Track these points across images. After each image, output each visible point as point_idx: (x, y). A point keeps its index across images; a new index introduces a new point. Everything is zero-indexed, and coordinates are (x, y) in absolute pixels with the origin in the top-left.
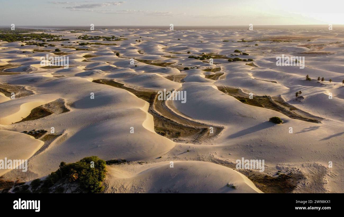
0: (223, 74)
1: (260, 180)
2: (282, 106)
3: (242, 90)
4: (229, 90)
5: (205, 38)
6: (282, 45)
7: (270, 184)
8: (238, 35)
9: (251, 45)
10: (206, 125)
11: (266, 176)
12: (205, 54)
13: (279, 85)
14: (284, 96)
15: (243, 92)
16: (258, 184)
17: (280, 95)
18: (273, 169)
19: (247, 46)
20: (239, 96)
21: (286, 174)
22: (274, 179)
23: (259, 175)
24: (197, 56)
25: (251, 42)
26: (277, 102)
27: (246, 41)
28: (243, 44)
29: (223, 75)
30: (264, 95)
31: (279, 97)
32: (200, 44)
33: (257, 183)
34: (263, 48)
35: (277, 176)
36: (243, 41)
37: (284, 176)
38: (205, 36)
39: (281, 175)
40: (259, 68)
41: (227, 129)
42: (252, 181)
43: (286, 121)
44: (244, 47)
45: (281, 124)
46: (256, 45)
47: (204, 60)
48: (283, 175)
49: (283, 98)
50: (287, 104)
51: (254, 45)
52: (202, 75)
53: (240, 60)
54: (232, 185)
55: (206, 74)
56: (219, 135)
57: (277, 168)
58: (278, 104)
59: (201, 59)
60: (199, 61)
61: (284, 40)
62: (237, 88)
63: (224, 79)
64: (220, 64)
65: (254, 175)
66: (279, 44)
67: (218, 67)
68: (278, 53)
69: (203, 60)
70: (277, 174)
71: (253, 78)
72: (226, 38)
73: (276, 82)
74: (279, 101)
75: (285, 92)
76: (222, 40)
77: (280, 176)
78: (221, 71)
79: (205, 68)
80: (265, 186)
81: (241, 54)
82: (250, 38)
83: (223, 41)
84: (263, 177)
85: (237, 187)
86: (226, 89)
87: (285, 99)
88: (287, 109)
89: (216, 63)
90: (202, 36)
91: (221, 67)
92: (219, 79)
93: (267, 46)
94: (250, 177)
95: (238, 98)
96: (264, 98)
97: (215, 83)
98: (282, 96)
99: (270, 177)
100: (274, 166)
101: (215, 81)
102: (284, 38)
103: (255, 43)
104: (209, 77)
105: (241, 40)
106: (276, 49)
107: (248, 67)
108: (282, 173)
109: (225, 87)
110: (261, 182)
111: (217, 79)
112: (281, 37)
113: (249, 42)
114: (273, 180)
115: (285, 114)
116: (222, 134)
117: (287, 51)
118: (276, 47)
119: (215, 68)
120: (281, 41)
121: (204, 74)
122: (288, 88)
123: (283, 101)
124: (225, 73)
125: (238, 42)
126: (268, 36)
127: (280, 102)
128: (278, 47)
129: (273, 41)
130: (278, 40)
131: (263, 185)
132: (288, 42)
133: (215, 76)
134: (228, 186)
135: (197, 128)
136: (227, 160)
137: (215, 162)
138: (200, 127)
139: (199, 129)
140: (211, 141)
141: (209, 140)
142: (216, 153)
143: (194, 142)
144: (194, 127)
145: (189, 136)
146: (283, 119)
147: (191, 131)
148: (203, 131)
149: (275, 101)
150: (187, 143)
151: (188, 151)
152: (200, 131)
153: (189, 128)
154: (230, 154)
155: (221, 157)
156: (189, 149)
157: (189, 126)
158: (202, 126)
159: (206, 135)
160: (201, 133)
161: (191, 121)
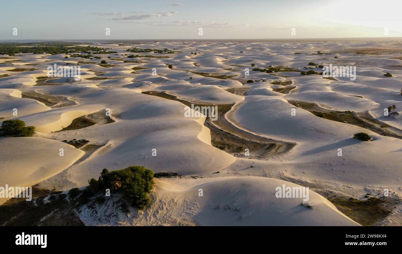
0: (295, 87)
1: (342, 202)
2: (371, 123)
3: (318, 104)
4: (303, 105)
5: (273, 51)
6: (369, 58)
7: (357, 208)
8: (313, 48)
9: (330, 58)
10: (273, 140)
11: (351, 199)
12: (273, 66)
13: (367, 99)
14: (372, 112)
15: (320, 106)
16: (341, 207)
17: (367, 111)
18: (360, 191)
19: (324, 59)
20: (315, 110)
21: (377, 197)
22: (362, 202)
23: (342, 197)
24: (262, 68)
25: (329, 54)
26: (364, 118)
27: (323, 54)
28: (318, 57)
29: (295, 89)
30: (347, 111)
31: (367, 113)
32: (266, 57)
33: (339, 206)
34: (344, 60)
35: (366, 199)
36: (319, 53)
37: (374, 200)
38: (272, 48)
39: (371, 198)
40: (340, 82)
41: (300, 145)
42: (333, 203)
43: (375, 139)
44: (320, 59)
45: (369, 142)
46: (336, 57)
47: (271, 73)
48: (373, 198)
49: (371, 114)
50: (377, 120)
51: (333, 58)
52: (269, 87)
53: (316, 73)
54: (308, 204)
55: (274, 88)
56: (290, 151)
57: (366, 190)
58: (364, 120)
59: (268, 72)
60: (265, 73)
61: (371, 52)
62: (312, 102)
63: (295, 93)
64: (290, 78)
65: (335, 196)
66: (365, 56)
67: (289, 81)
68: (364, 66)
69: (270, 73)
70: (366, 197)
71: (331, 91)
72: (299, 51)
73: (361, 97)
74: (366, 117)
75: (374, 107)
76: (293, 53)
77: (369, 199)
78: (292, 85)
79: (273, 81)
80: (349, 209)
81: (317, 67)
82: (328, 51)
83: (295, 54)
84: (346, 200)
85: (314, 207)
86: (299, 104)
87: (374, 115)
88: (377, 126)
89: (286, 76)
90: (270, 49)
91: (293, 80)
92: (290, 92)
93: (349, 58)
94: (329, 199)
95: (314, 113)
96: (347, 113)
97: (285, 97)
98: (370, 112)
99: (357, 199)
100: (361, 188)
101: (285, 95)
102: (371, 50)
103: (335, 56)
104: (278, 90)
105: (317, 53)
106: (361, 61)
107: (326, 80)
108: (372, 197)
109: (298, 101)
110: (344, 204)
111: (288, 92)
112: (367, 49)
113: (327, 54)
114: (359, 203)
115: (374, 131)
116: (294, 150)
117: (375, 64)
118: (360, 60)
119: (285, 81)
120: (367, 53)
121: (271, 87)
122: (377, 104)
123: (371, 117)
124: (297, 87)
125: (313, 54)
126: (350, 48)
127: (367, 119)
128: (364, 59)
129: (356, 53)
130: (363, 52)
131: (347, 208)
132: (376, 54)
133: (285, 89)
134: (302, 205)
135: (263, 143)
136: (301, 179)
137: (285, 180)
138: (267, 143)
139: (265, 145)
140: (280, 157)
141: (277, 156)
142: (286, 170)
143: (259, 158)
144: (259, 142)
145: (253, 151)
146: (372, 136)
147: (255, 146)
148: (271, 146)
149: (361, 117)
150: (250, 158)
151: (252, 167)
152: (267, 147)
153: (253, 143)
154: (304, 173)
155: (293, 175)
156: (253, 165)
157: (253, 140)
158: (269, 142)
159: (273, 151)
160: (268, 149)
161: (255, 136)
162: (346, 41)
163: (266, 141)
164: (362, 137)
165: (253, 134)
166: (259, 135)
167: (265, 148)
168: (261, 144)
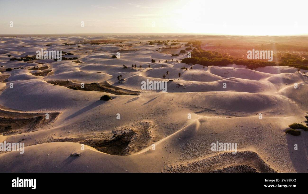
0: (51, 70)
1: (100, 144)
2: (109, 88)
3: (72, 81)
4: (60, 83)
5: (27, 44)
6: (101, 46)
7: (110, 145)
8: (60, 40)
9: (74, 48)
10: (40, 114)
11: (105, 140)
12: (29, 56)
13: (104, 74)
14: (109, 81)
15: (73, 82)
16: (100, 148)
17: (106, 81)
18: (110, 134)
19: (70, 48)
20: (70, 86)
21: (121, 134)
22: (112, 140)
23: (99, 141)
24: (20, 58)
25: (74, 45)
26: (104, 86)
27: (69, 45)
28: (66, 47)
29: (52, 72)
30: (93, 83)
31: (106, 82)
32: (22, 49)
33: (98, 148)
34: (85, 49)
35: (114, 138)
36: (66, 44)
37: (119, 137)
38: (26, 41)
39: (117, 136)
40: (85, 64)
41: (62, 113)
42: (94, 147)
43: (113, 98)
44: (68, 49)
45: (110, 101)
46: (79, 47)
47: (29, 61)
48: (119, 136)
49: (109, 83)
50: (113, 86)
51: (77, 48)
52: (28, 73)
53: (66, 59)
54: (76, 153)
55: (33, 73)
56: (56, 119)
57: (113, 132)
58: (105, 87)
59: (25, 60)
60: (23, 62)
61: (101, 43)
62: (67, 80)
63: (52, 75)
64: (46, 64)
65: (95, 142)
66: (99, 45)
67: (45, 66)
68: (99, 52)
69: (27, 62)
70: (114, 136)
71: (80, 71)
72: (50, 43)
73: (101, 72)
74: (105, 85)
75: (109, 78)
76: (45, 45)
77: (116, 137)
78: (49, 69)
79: (31, 67)
80: (105, 148)
81: (66, 54)
82: (72, 42)
83: (47, 45)
84: (103, 142)
85: (81, 154)
86: (57, 82)
87: (110, 83)
88: (113, 90)
89: (42, 62)
90: (23, 42)
91: (48, 66)
92: (48, 75)
93: (88, 47)
94: (91, 145)
95: (70, 87)
96: (93, 85)
97: (43, 79)
98: (108, 82)
99: (109, 140)
100: (110, 131)
101: (44, 77)
102: (102, 41)
103: (78, 46)
104: (37, 74)
105: (64, 44)
106: (97, 49)
107: (74, 63)
108: (118, 135)
109: (55, 81)
110: (102, 146)
111: (46, 75)
112: (99, 41)
113: (72, 45)
114: (111, 142)
115: (112, 93)
116: (59, 118)
117: (105, 50)
118: (96, 48)
119: (42, 67)
120: (99, 43)
121: (31, 72)
122: (111, 76)
123: (109, 84)
124: (53, 70)
125: (62, 45)
126: (88, 40)
127: (106, 86)
128: (98, 47)
129: (93, 44)
130: (97, 43)
131: (104, 148)
132: (105, 44)
133: (43, 73)
134: (71, 156)
135: (31, 118)
136: (67, 138)
137: (55, 142)
138: (34, 117)
139: (33, 119)
140: (48, 126)
141: (45, 125)
142: (54, 134)
143: (29, 131)
144: (26, 118)
145: (22, 127)
146: (111, 97)
147: (23, 122)
148: (38, 119)
149: (103, 85)
150: (21, 133)
151: (23, 140)
152: (35, 120)
153: (21, 120)
154: (69, 132)
155: (61, 136)
156: (24, 138)
157: (21, 118)
158: (36, 116)
159: (41, 122)
160: (36, 122)
161: (22, 113)
162: (84, 36)
163: (34, 116)
164: (105, 99)
165: (20, 113)
166: (26, 113)
167: (33, 121)
168: (29, 120)
